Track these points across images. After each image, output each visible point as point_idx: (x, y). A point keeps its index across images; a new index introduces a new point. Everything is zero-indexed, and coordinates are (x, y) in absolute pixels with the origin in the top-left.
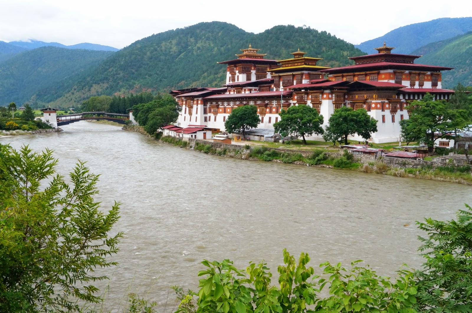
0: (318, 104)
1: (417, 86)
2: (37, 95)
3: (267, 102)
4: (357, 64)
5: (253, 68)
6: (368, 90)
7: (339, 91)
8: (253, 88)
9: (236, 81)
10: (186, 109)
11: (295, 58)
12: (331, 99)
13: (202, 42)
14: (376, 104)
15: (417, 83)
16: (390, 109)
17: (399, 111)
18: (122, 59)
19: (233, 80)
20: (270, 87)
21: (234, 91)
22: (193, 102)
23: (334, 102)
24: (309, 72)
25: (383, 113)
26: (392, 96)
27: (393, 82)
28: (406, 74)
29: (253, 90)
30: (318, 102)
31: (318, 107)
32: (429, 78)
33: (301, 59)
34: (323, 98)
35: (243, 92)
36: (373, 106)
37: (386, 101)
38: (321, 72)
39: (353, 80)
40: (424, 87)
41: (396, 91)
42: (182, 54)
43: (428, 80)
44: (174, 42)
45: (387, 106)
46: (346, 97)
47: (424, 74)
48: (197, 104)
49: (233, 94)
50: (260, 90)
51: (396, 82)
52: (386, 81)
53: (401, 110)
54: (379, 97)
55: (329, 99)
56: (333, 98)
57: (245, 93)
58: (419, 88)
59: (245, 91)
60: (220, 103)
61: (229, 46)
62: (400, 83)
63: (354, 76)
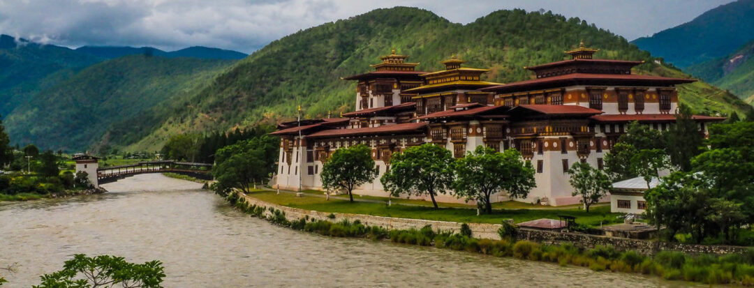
0: (460, 143)
1: (631, 111)
2: (112, 133)
3: (393, 141)
4: (540, 77)
5: (395, 87)
6: (538, 119)
7: (496, 122)
8: (386, 118)
9: (369, 107)
10: (284, 153)
11: (447, 69)
12: (481, 134)
13: (377, 41)
14: (551, 142)
15: (631, 105)
16: (576, 149)
17: (593, 152)
18: (247, 71)
19: (365, 105)
20: (411, 116)
21: (358, 124)
22: (293, 143)
23: (485, 140)
24: (466, 91)
25: (565, 156)
26: (580, 129)
27: (585, 105)
28: (609, 92)
29: (386, 121)
30: (460, 141)
31: (462, 148)
32: (654, 97)
33: (454, 72)
34: (468, 134)
35: (371, 126)
36: (546, 144)
37: (569, 137)
38: (483, 91)
39: (514, 105)
40: (644, 113)
41: (586, 121)
42: (345, 61)
43: (651, 100)
44: (332, 42)
45: (571, 144)
46: (508, 131)
47: (644, 91)
48: (298, 146)
49: (356, 128)
50: (398, 121)
51: (591, 106)
52: (574, 104)
53: (599, 150)
54: (555, 131)
55: (477, 134)
56: (484, 133)
57: (374, 127)
58: (635, 113)
59: (373, 123)
60: (330, 144)
61: (422, 47)
62: (600, 108)
63: (514, 98)
